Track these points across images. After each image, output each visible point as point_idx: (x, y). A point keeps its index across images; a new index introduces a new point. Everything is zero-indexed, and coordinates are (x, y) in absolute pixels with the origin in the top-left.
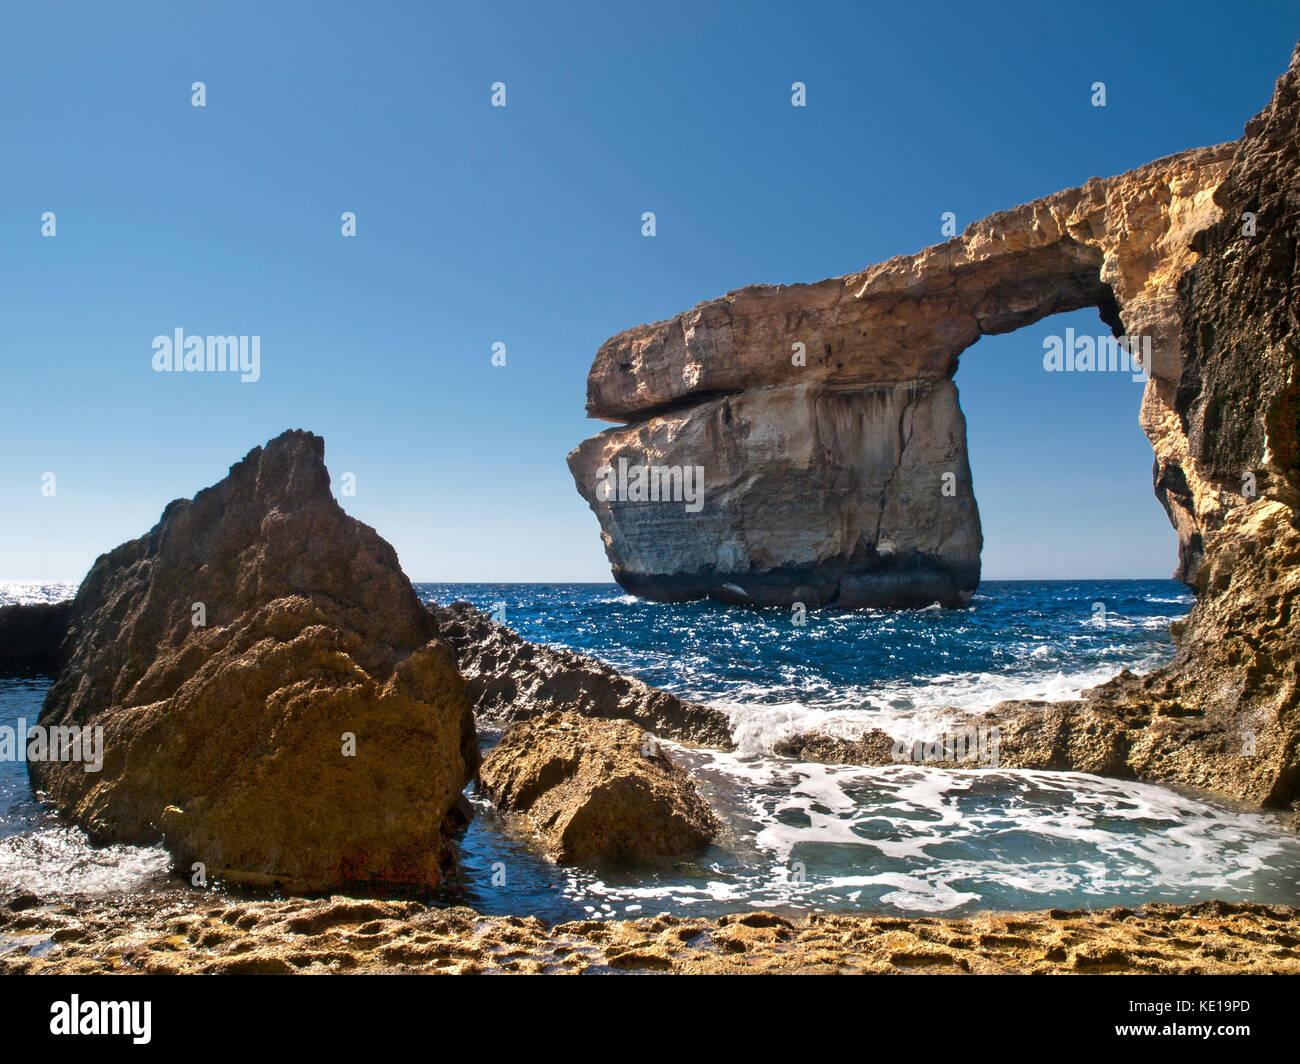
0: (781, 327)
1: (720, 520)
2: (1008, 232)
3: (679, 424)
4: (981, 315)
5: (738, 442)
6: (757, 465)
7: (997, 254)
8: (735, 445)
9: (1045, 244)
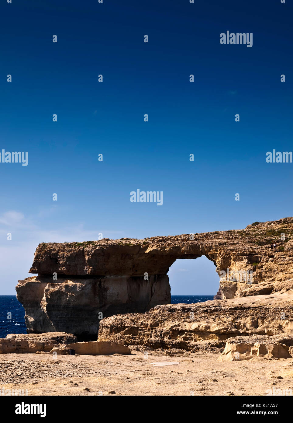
0: (119, 258)
3: (82, 285)
6: (110, 301)
8: (102, 294)
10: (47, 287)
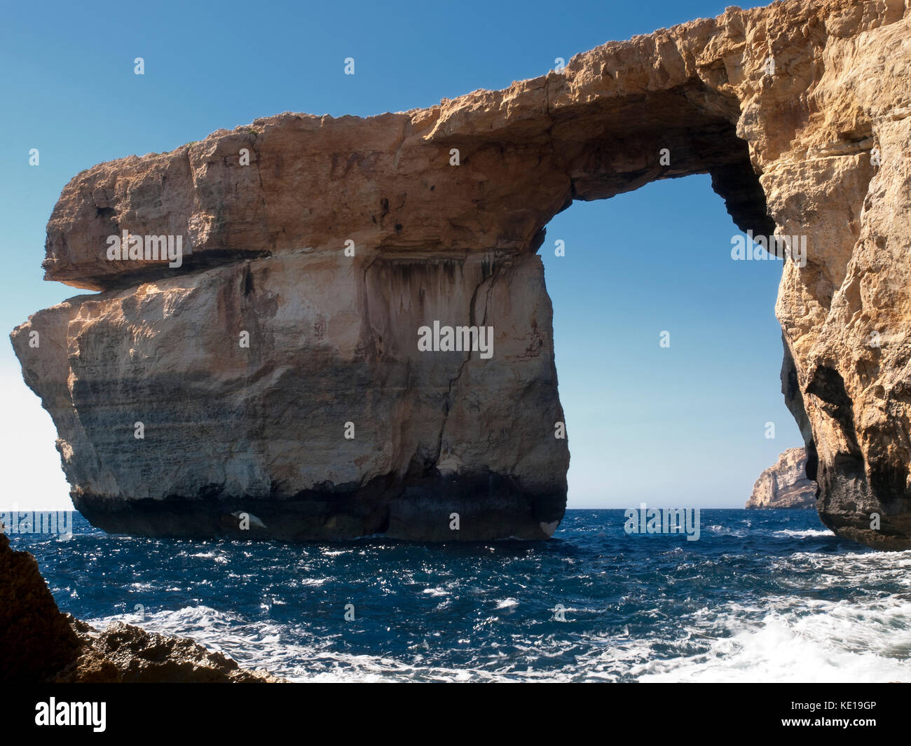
0: (324, 171)
1: (232, 426)
2: (623, 68)
3: (180, 294)
4: (576, 174)
5: (261, 321)
6: (286, 352)
7: (606, 95)
8: (257, 326)
9: (668, 87)
10: (76, 319)
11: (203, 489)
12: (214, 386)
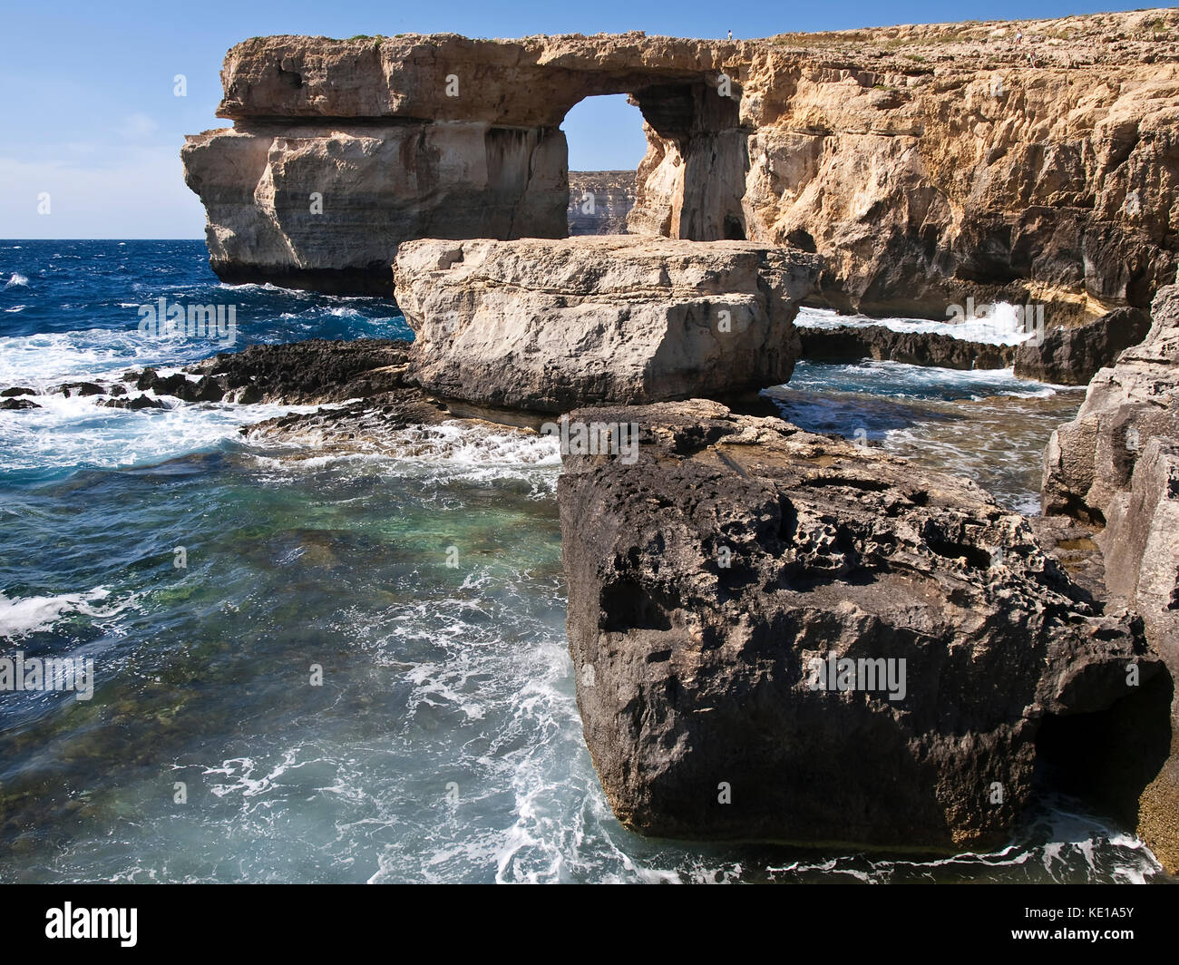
3: (374, 142)
5: (432, 164)
6: (446, 184)
8: (428, 166)
10: (274, 148)
11: (370, 263)
12: (397, 202)
